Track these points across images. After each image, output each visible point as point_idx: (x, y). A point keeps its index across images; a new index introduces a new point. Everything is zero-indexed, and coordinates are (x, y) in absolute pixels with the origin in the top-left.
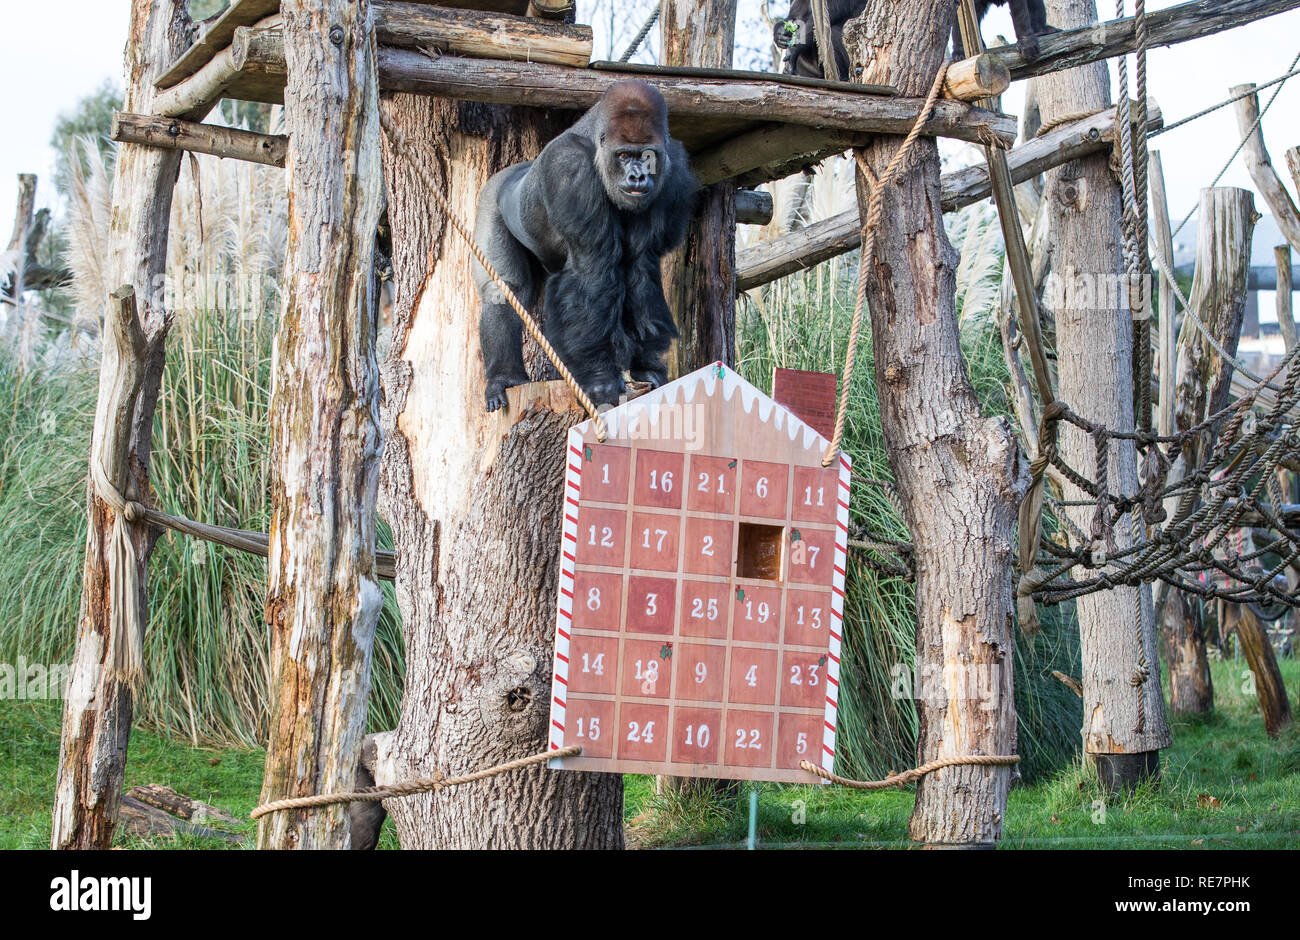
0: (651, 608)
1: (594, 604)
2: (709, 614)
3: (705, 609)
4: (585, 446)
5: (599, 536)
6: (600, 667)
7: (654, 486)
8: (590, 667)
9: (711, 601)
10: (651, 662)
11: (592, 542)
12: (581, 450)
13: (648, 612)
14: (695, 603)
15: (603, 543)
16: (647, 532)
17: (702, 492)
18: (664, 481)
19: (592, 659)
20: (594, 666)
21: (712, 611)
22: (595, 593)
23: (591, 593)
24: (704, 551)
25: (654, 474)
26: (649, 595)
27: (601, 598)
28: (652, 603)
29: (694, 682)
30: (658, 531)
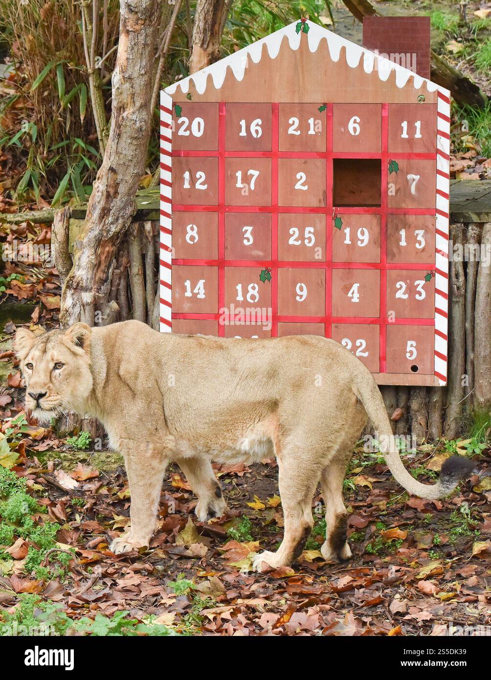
0: (248, 240)
1: (192, 238)
2: (306, 241)
3: (302, 237)
4: (174, 104)
5: (193, 181)
6: (202, 291)
7: (243, 133)
8: (192, 291)
9: (308, 229)
10: (252, 285)
11: (187, 185)
12: (170, 108)
13: (245, 242)
14: (291, 232)
15: (198, 186)
16: (239, 174)
17: (293, 135)
18: (253, 128)
19: (193, 286)
20: (196, 291)
21: (310, 239)
22: (192, 229)
23: (188, 228)
24: (298, 186)
25: (243, 123)
26: (245, 228)
27: (198, 233)
28: (248, 235)
29: (296, 301)
30: (251, 172)
